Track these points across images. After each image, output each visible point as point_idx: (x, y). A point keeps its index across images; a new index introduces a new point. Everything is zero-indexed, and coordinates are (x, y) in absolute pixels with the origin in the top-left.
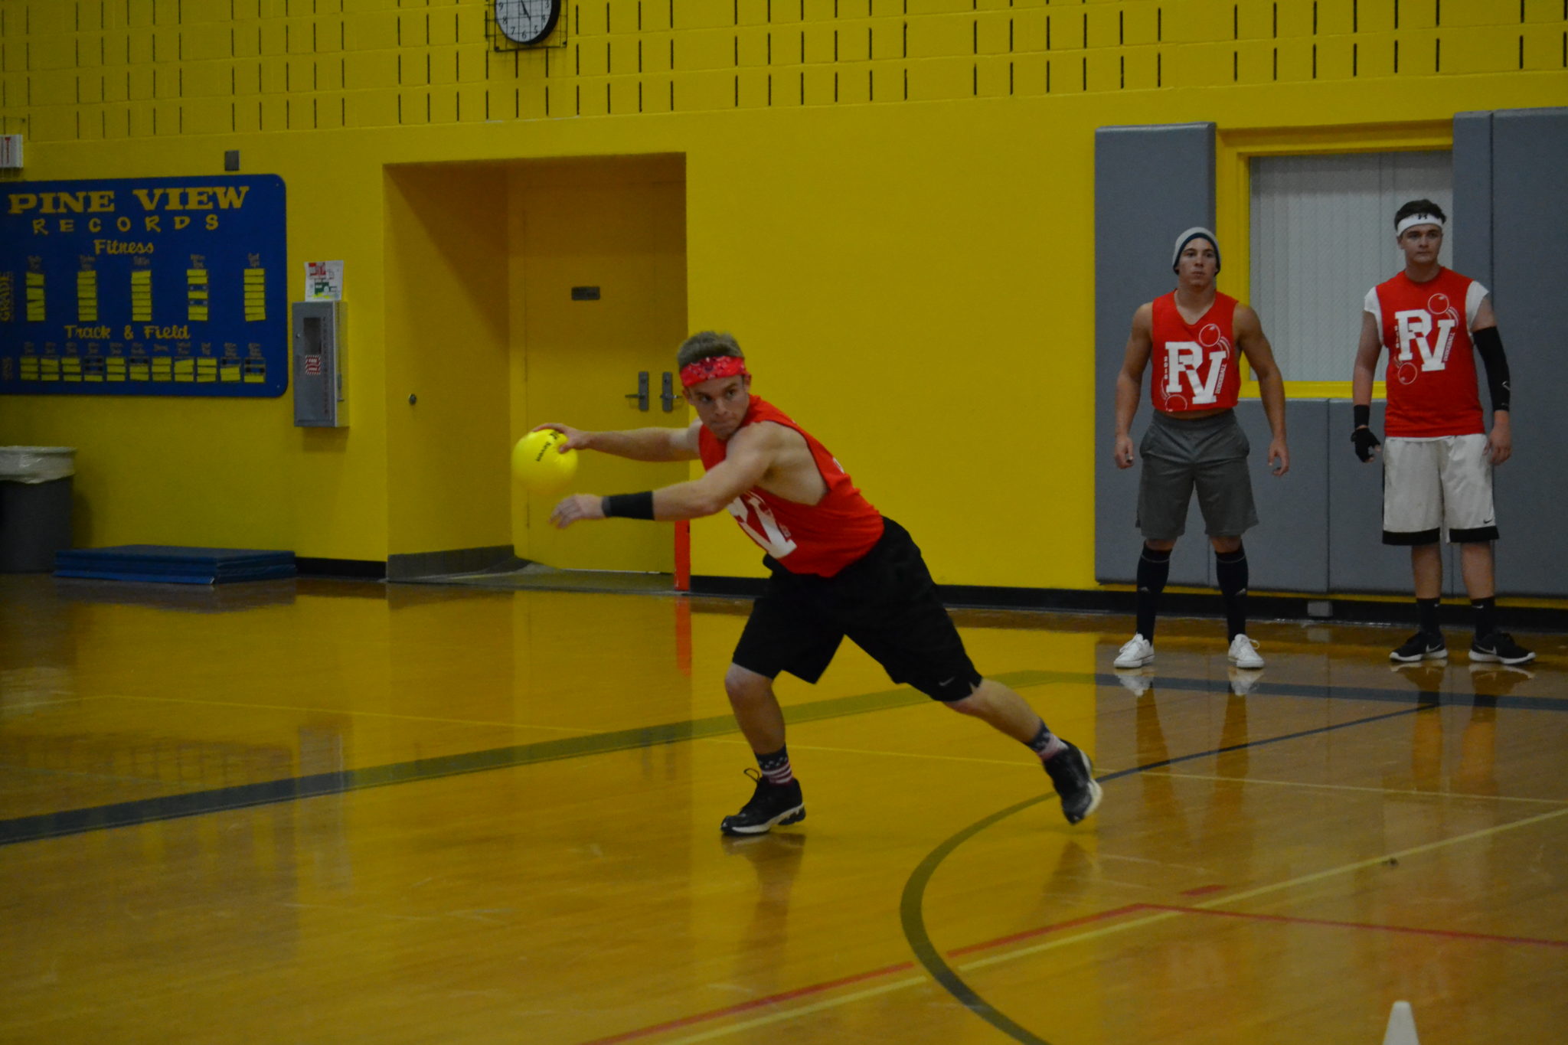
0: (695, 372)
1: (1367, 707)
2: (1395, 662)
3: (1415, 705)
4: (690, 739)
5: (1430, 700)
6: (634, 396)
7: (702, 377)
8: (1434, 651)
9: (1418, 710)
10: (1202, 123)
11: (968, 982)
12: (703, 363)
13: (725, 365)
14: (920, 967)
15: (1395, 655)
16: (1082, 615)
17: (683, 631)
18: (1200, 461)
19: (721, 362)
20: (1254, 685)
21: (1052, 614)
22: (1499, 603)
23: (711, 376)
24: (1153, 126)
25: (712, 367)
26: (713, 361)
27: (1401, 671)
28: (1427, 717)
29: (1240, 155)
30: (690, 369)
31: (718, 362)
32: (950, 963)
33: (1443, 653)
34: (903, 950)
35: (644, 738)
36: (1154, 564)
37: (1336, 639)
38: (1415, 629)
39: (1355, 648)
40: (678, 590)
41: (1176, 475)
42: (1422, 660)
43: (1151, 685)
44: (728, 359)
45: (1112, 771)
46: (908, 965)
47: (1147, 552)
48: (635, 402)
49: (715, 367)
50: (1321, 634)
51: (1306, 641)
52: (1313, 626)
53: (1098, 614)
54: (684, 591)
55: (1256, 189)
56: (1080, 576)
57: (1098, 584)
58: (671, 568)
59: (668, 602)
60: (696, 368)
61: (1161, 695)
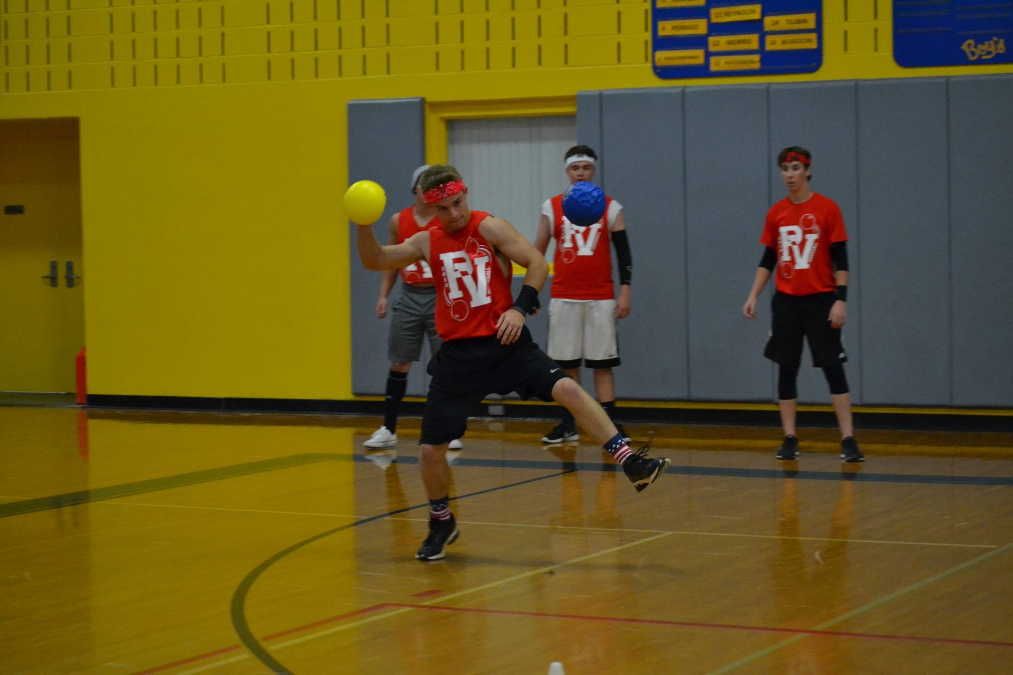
0: (434, 194)
1: (529, 473)
2: (546, 443)
3: (561, 471)
4: (87, 502)
5: (570, 468)
6: (47, 277)
7: (440, 197)
8: (569, 436)
9: (564, 473)
10: (415, 98)
11: (276, 657)
12: (439, 188)
13: (452, 187)
14: (244, 648)
15: (545, 439)
16: (345, 416)
17: (83, 431)
18: (428, 314)
19: (449, 186)
20: (456, 460)
21: (325, 416)
22: (619, 405)
23: (445, 196)
24: (384, 99)
25: (445, 190)
26: (445, 186)
27: (550, 449)
28: (571, 478)
29: (442, 118)
30: (430, 193)
31: (447, 186)
32: (264, 645)
33: (576, 437)
34: (233, 637)
35: (57, 502)
36: (397, 381)
37: (507, 429)
38: (557, 422)
39: (520, 435)
40: (79, 404)
41: (414, 321)
42: (563, 442)
43: (394, 462)
44: (454, 183)
45: (365, 517)
46: (236, 647)
47: (393, 373)
48: (48, 280)
49: (447, 190)
50: (498, 426)
51: (488, 431)
52: (493, 422)
53: (355, 416)
54: (83, 404)
55: (452, 140)
56: (343, 392)
57: (354, 396)
58: (73, 389)
59: (71, 413)
60: (434, 192)
61: (400, 467)
